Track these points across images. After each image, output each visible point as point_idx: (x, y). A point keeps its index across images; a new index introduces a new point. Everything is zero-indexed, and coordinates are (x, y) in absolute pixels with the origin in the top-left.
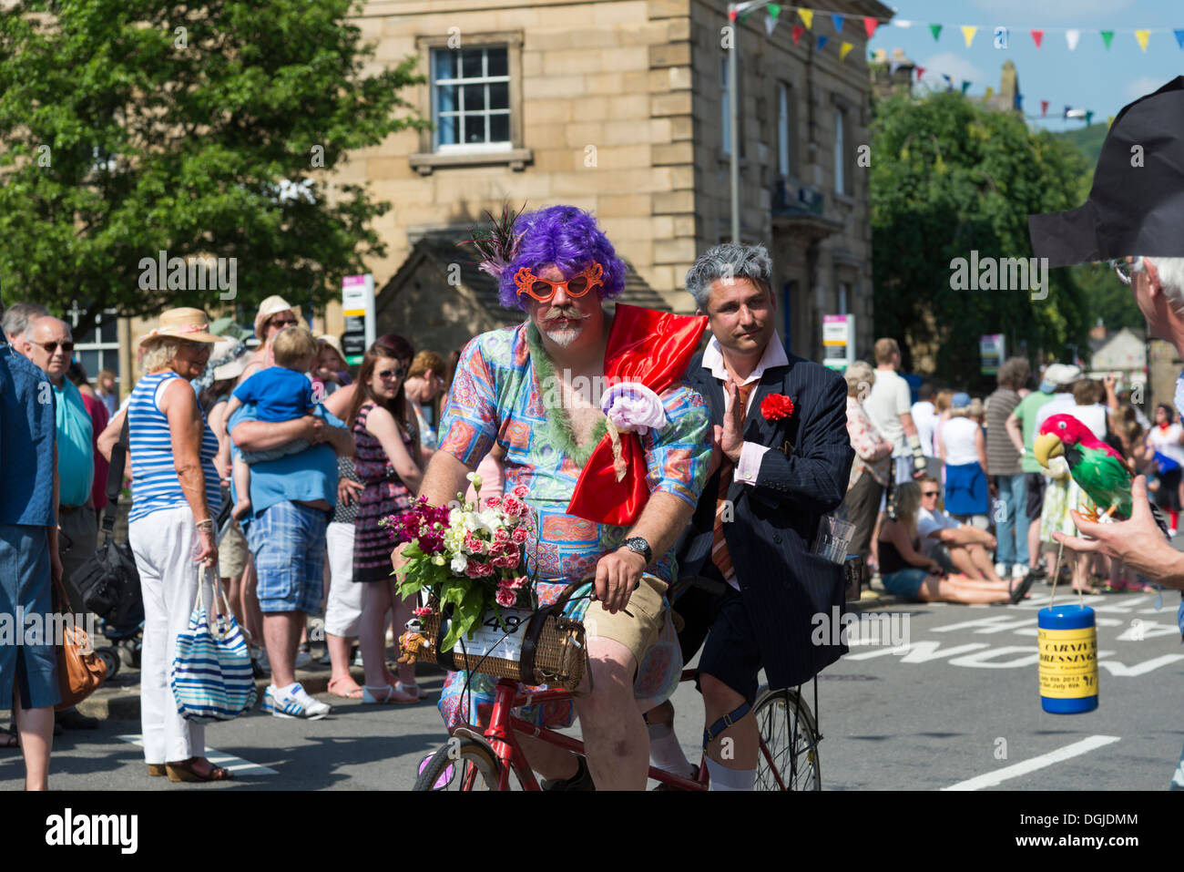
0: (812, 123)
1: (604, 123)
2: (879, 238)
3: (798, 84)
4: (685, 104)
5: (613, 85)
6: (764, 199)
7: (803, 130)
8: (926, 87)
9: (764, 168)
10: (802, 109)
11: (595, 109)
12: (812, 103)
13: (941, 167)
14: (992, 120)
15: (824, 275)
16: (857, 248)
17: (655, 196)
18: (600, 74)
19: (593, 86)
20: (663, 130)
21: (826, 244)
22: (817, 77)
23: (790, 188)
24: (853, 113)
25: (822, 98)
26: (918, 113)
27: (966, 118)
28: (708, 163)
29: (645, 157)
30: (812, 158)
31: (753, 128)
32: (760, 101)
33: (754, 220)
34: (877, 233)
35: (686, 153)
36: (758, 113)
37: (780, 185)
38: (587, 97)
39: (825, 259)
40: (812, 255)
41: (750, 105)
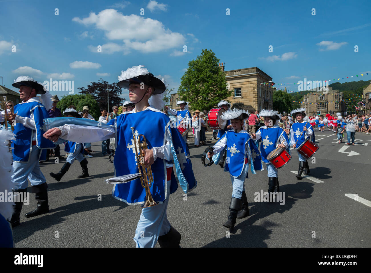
0: (268, 93)
1: (249, 94)
2: (274, 103)
3: (266, 90)
4: (257, 92)
5: (250, 91)
6: (263, 100)
7: (267, 94)
8: (277, 90)
9: (263, 97)
10: (267, 92)
11: (249, 93)
12: (268, 92)
13: (279, 97)
14: (284, 93)
15: (269, 107)
16: (272, 104)
17: (254, 100)
18: (249, 90)
19: (248, 91)
20: (255, 95)
21: (269, 104)
22: (268, 89)
23: (266, 99)
24: (271, 92)
25: (268, 91)
26: (277, 92)
27: (282, 93)
28: (259, 97)
29: (253, 97)
30: (268, 96)
31: (262, 94)
32: (263, 92)
33: (263, 102)
34: (273, 103)
35: (257, 96)
36: (263, 93)
37: (265, 99)
38: (248, 92)
39: (269, 105)
40: (268, 105)
41: (262, 92)
